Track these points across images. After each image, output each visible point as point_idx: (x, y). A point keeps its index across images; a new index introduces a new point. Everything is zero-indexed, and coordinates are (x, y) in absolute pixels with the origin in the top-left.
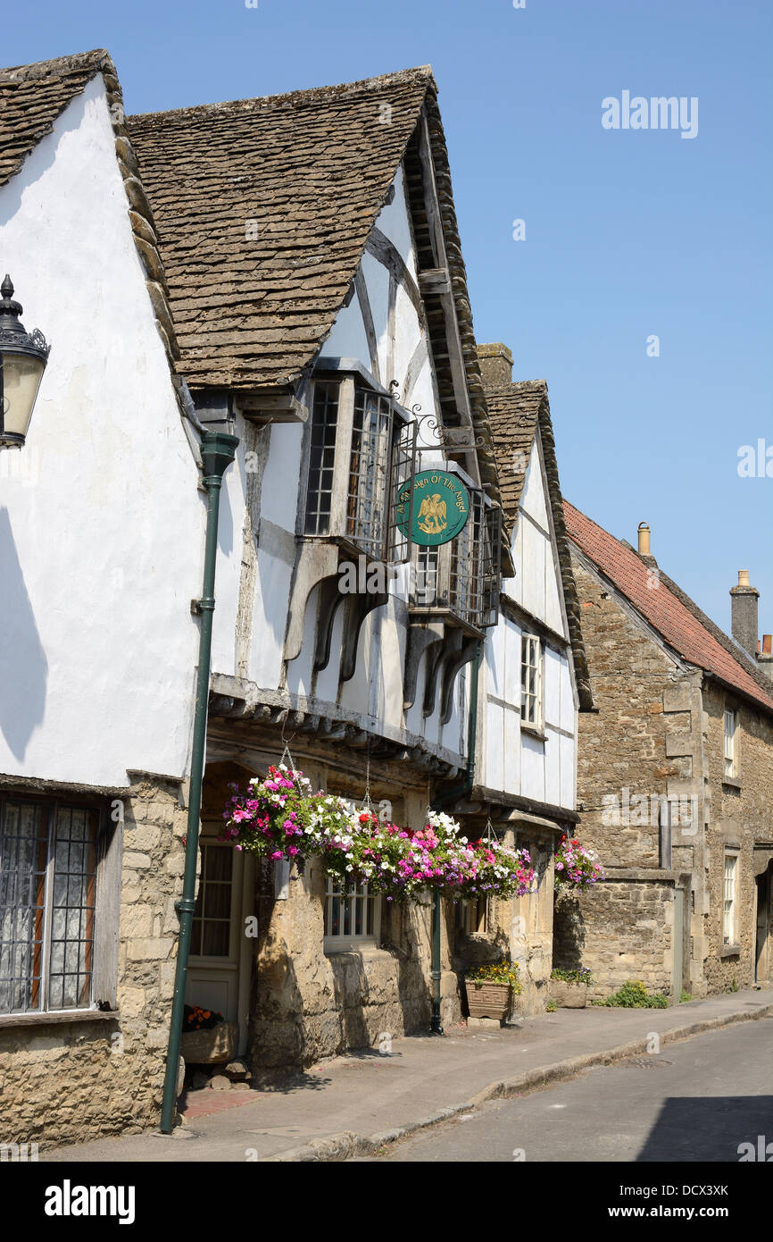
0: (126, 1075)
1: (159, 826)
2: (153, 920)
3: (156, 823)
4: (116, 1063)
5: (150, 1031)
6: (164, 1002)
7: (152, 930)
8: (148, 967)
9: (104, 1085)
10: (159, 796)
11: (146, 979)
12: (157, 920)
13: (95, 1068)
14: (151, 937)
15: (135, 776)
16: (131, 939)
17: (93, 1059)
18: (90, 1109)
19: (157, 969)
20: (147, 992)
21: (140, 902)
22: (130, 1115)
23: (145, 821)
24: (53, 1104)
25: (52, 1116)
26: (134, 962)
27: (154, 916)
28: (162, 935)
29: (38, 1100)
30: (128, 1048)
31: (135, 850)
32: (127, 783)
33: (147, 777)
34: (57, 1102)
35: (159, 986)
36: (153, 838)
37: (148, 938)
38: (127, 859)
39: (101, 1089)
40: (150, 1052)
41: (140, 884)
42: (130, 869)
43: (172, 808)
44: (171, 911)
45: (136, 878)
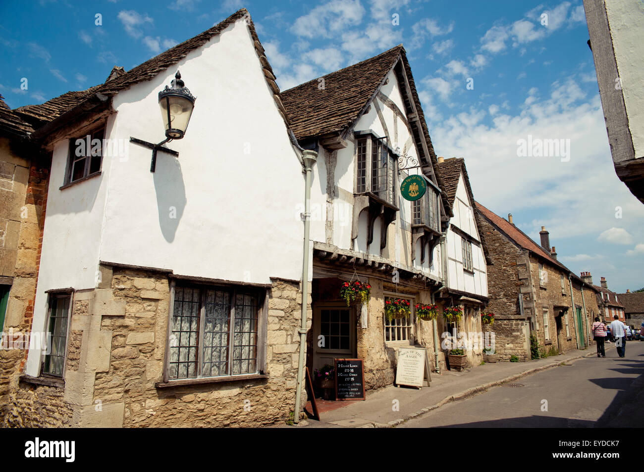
0: (275, 400)
1: (288, 299)
2: (287, 337)
3: (287, 298)
4: (269, 396)
5: (288, 382)
6: (295, 369)
7: (287, 341)
8: (285, 356)
9: (263, 405)
10: (287, 288)
11: (284, 361)
12: (289, 337)
13: (258, 398)
14: (286, 343)
15: (272, 279)
16: (275, 345)
17: (256, 394)
18: (256, 415)
19: (290, 356)
20: (285, 366)
21: (280, 329)
22: (277, 416)
23: (280, 297)
24: (234, 414)
25: (234, 419)
26: (277, 354)
27: (287, 335)
28: (292, 343)
29: (226, 413)
30: (275, 389)
31: (276, 309)
32: (269, 282)
33: (281, 280)
34: (237, 413)
35: (291, 363)
36: (286, 304)
37: (284, 344)
38: (271, 312)
39: (261, 406)
40: (287, 390)
41: (279, 322)
42: (274, 316)
43: (295, 292)
44: (296, 334)
45: (277, 320)
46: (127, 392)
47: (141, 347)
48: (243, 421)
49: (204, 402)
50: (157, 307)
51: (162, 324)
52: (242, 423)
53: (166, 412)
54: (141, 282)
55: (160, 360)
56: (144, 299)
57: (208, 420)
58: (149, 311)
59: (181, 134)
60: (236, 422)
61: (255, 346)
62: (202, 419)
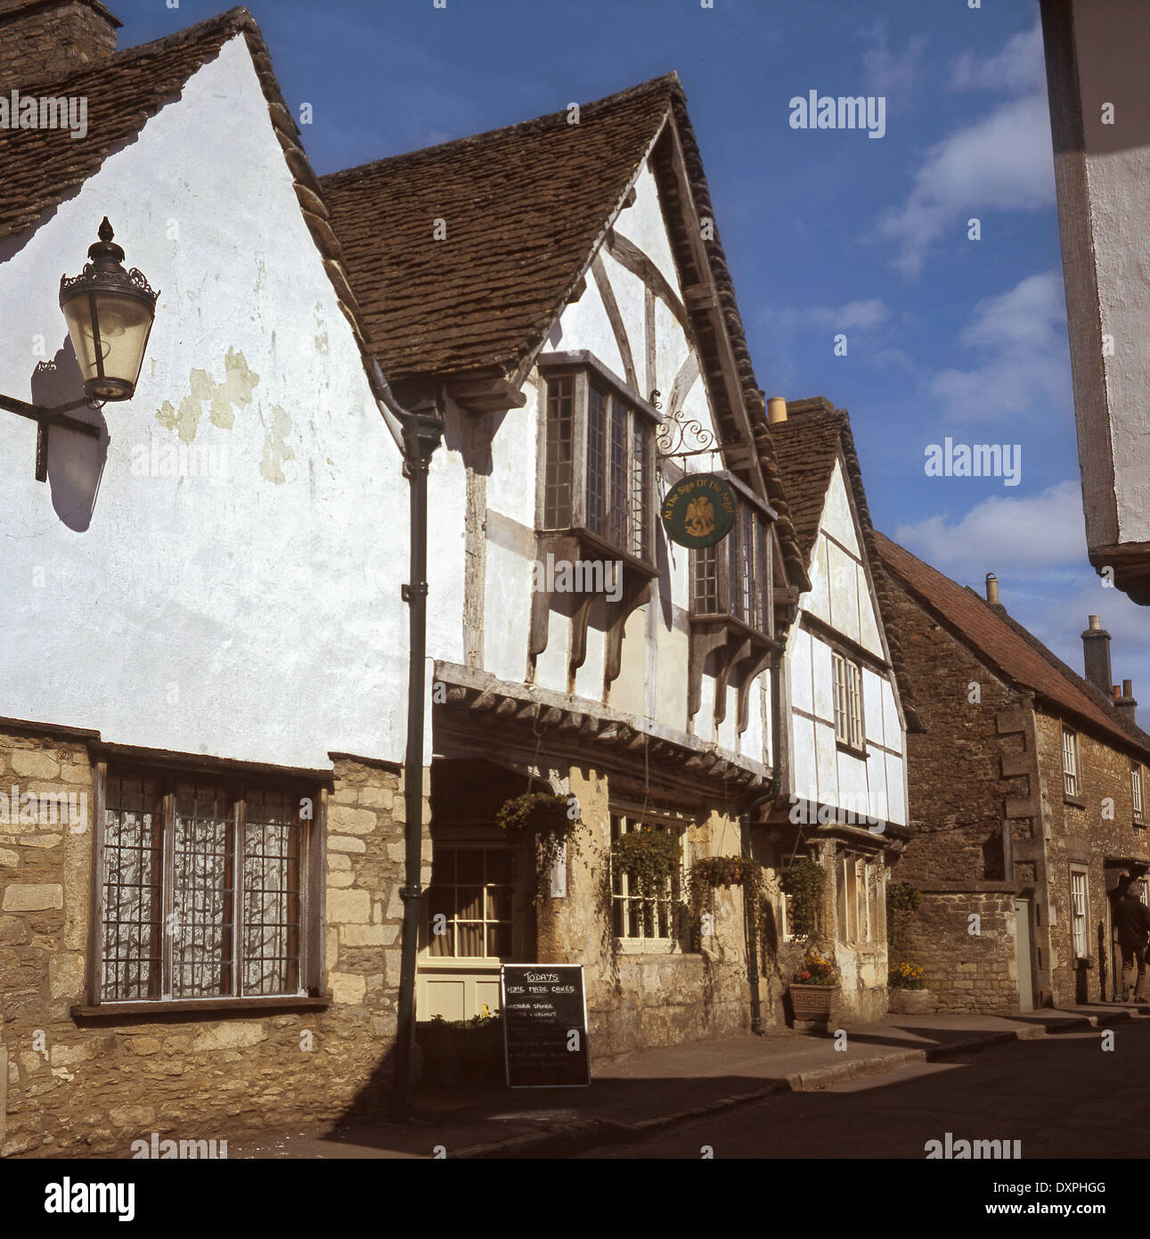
1: (374, 811)
2: (372, 908)
3: (371, 808)
4: (332, 1051)
5: (375, 1019)
6: (392, 989)
7: (371, 917)
8: (369, 953)
9: (318, 1073)
10: (371, 782)
11: (367, 965)
12: (378, 906)
14: (371, 923)
15: (334, 756)
16: (344, 925)
18: (302, 1098)
19: (380, 956)
20: (370, 979)
21: (355, 886)
23: (355, 805)
24: (251, 1092)
25: (251, 1104)
26: (351, 948)
27: (373, 902)
28: (385, 921)
29: (232, 1088)
30: (346, 1035)
31: (345, 834)
32: (329, 766)
33: (355, 759)
34: (257, 1088)
35: (384, 973)
36: (367, 822)
37: (366, 924)
38: (333, 843)
39: (313, 1076)
40: (375, 1039)
41: (353, 868)
42: (340, 853)
43: (390, 793)
44: (395, 898)
45: (346, 863)
46: (7, 1022)
47: (34, 920)
48: (272, 1110)
49: (182, 1057)
51: (77, 863)
52: (269, 1115)
53: (96, 1078)
54: (27, 759)
55: (79, 951)
57: (191, 1101)
58: (47, 830)
59: (125, 389)
60: (253, 1111)
61: (295, 926)
62: (179, 1098)
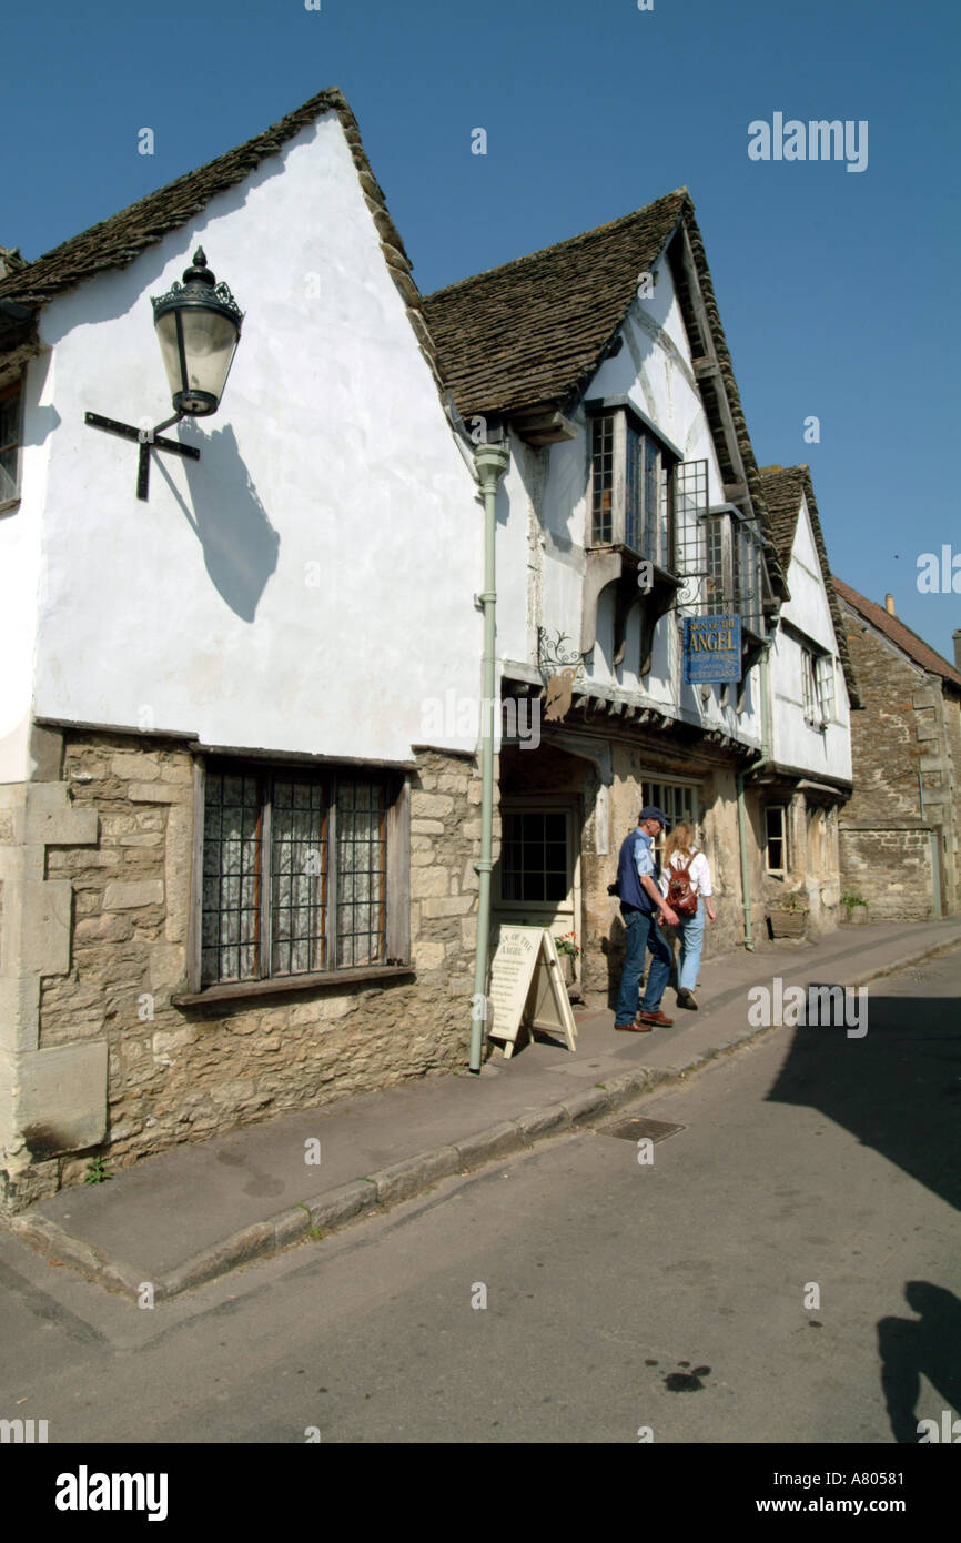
0: (427, 1023)
1: (451, 795)
2: (450, 881)
3: (448, 793)
4: (414, 1013)
5: (452, 981)
6: (467, 952)
7: (449, 889)
8: (447, 922)
9: (404, 1034)
10: (449, 769)
11: (446, 933)
12: (455, 880)
13: (392, 1019)
14: (449, 895)
15: (418, 750)
16: (425, 899)
17: (388, 1011)
18: (388, 1058)
19: (457, 923)
20: (448, 945)
21: (434, 864)
22: (434, 1057)
23: (434, 791)
24: (343, 1057)
25: (344, 1068)
26: (430, 919)
27: (451, 877)
28: (461, 893)
29: (325, 1055)
30: (428, 998)
31: (425, 818)
32: (412, 757)
33: (434, 751)
34: (348, 1054)
35: (461, 939)
36: (445, 806)
37: (445, 896)
38: (416, 826)
39: (399, 1038)
40: (453, 999)
41: (433, 848)
42: (421, 835)
43: (465, 779)
44: (469, 872)
45: (428, 842)
46: (110, 1016)
47: (135, 916)
48: (363, 1071)
49: (279, 1033)
50: (166, 821)
51: (180, 860)
52: (359, 1076)
53: (197, 1059)
54: (127, 763)
55: (180, 942)
56: (136, 803)
57: (287, 1072)
58: (150, 830)
59: (210, 403)
60: (345, 1074)
61: (383, 903)
62: (276, 1071)
